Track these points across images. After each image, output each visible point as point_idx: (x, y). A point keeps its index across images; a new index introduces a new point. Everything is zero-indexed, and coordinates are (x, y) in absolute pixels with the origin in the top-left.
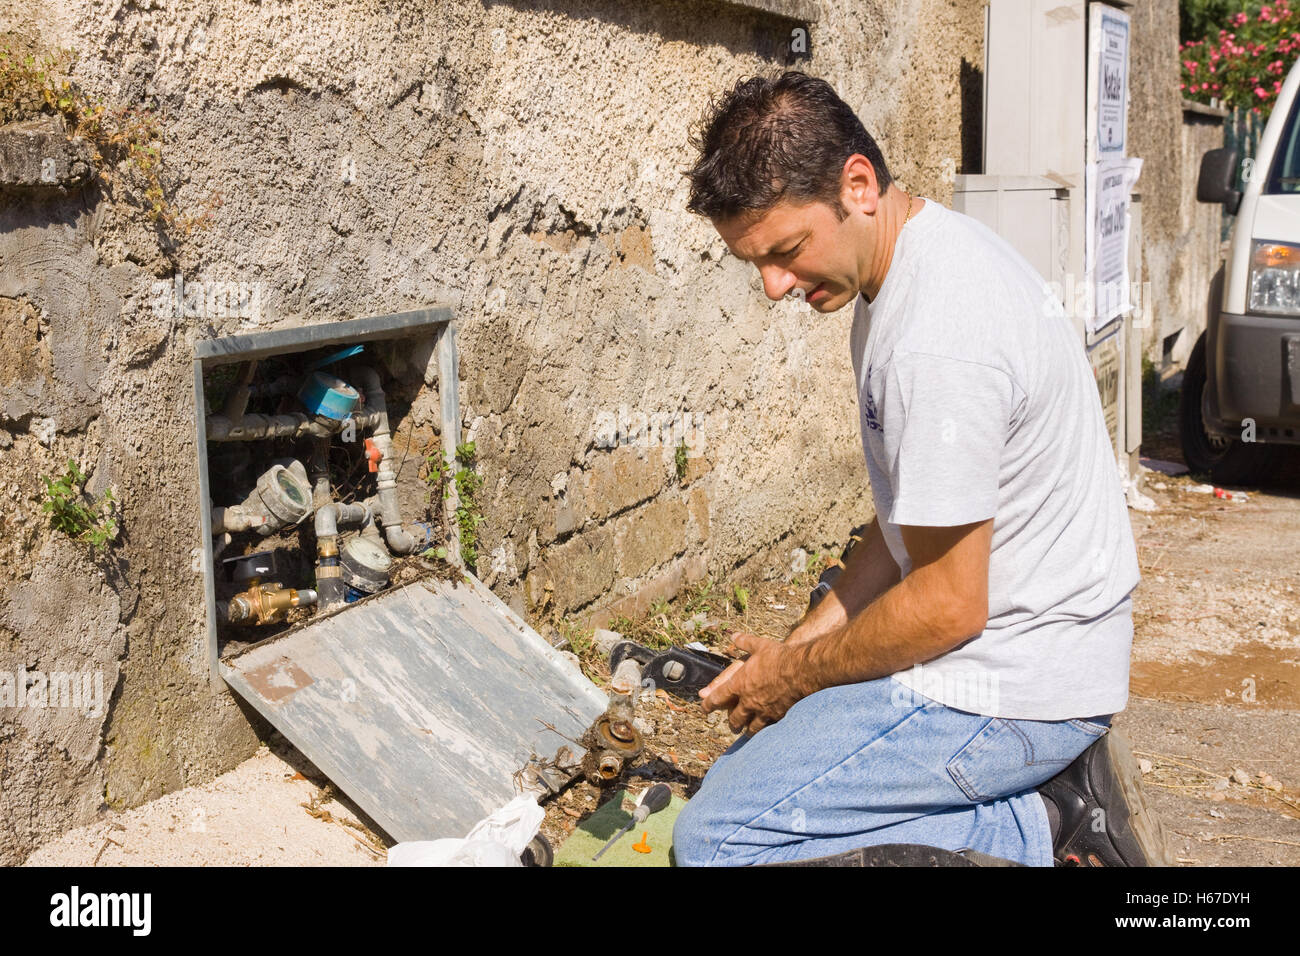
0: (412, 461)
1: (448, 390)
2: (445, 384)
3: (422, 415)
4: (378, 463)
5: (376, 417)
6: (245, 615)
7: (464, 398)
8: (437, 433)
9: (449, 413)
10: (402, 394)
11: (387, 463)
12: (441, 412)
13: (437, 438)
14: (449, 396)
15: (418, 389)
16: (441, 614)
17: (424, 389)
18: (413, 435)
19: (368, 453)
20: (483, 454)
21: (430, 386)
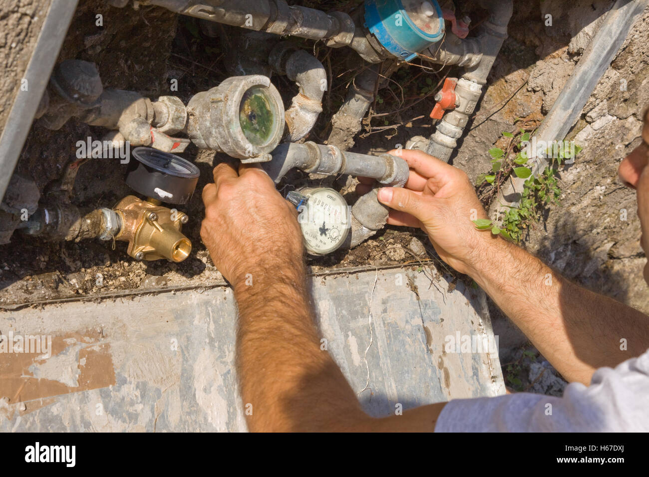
0: (498, 124)
1: (585, 73)
2: (588, 64)
3: (540, 81)
4: (447, 111)
5: (476, 59)
6: (105, 237)
7: (602, 90)
8: (544, 113)
9: (570, 100)
10: (537, 42)
11: (459, 116)
12: (562, 92)
13: (539, 116)
14: (582, 81)
15: (556, 49)
16: (402, 324)
17: (562, 52)
18: (518, 96)
19: (441, 96)
20: (588, 158)
21: (571, 55)
